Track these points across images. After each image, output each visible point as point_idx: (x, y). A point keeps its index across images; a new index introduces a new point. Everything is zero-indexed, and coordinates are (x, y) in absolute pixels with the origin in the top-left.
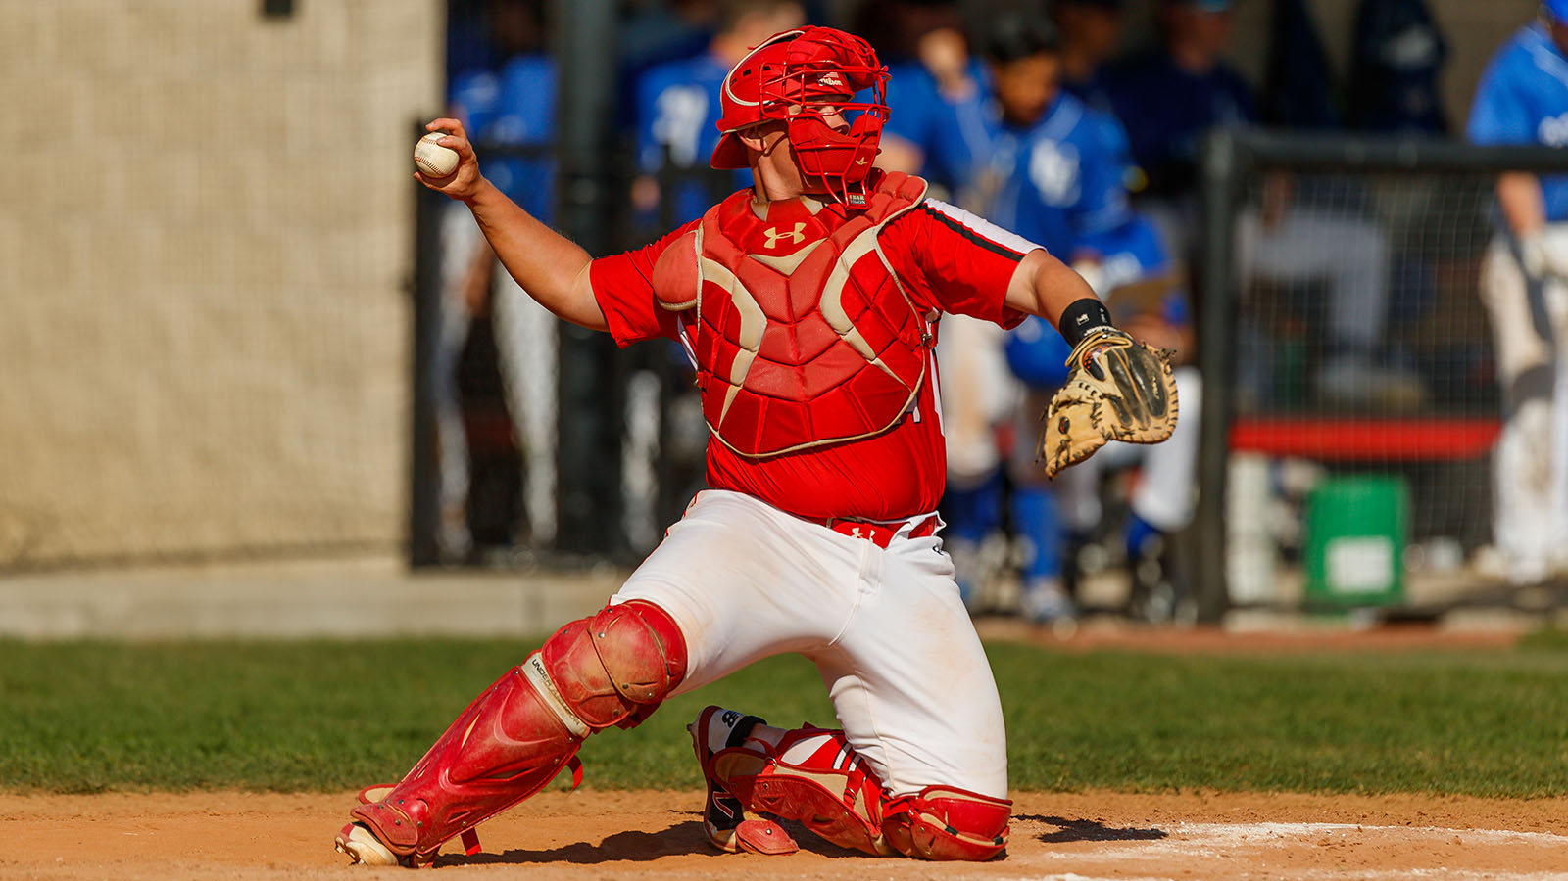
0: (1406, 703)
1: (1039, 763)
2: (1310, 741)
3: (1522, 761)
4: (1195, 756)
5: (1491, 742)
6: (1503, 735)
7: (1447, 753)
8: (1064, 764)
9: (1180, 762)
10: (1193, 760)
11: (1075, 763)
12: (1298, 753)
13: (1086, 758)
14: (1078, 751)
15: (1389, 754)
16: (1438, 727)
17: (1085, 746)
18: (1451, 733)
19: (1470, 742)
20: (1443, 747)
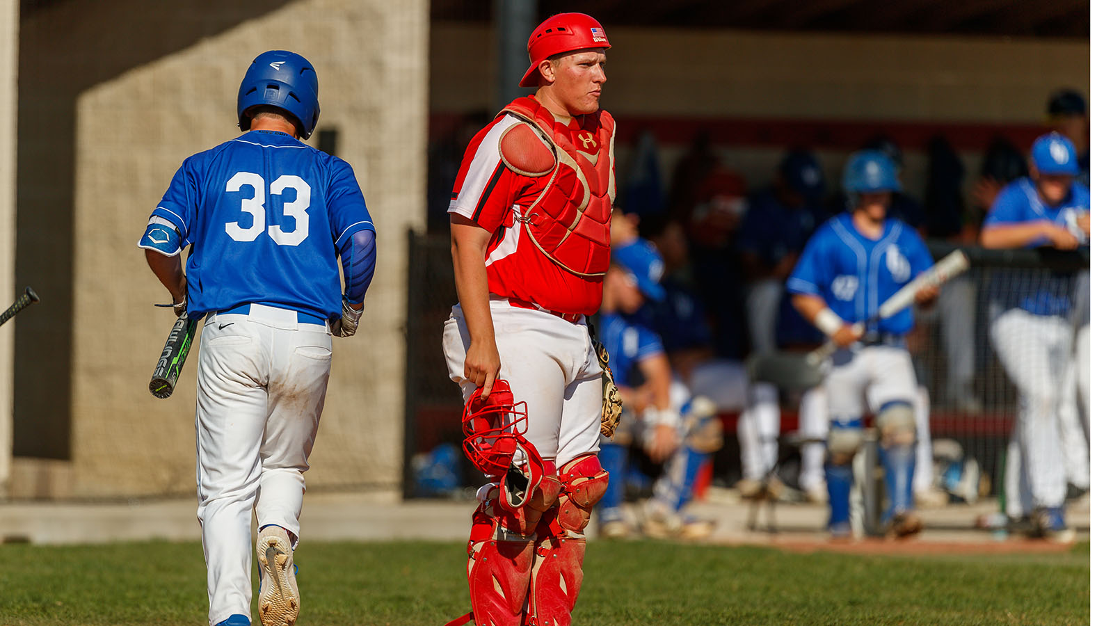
0: (1000, 586)
1: (776, 620)
2: (940, 607)
3: (1069, 621)
4: (871, 616)
5: (1051, 610)
6: (1058, 605)
7: (1024, 616)
8: (791, 620)
9: (862, 620)
10: (870, 619)
11: (799, 621)
12: (934, 614)
13: (805, 617)
14: (801, 613)
15: (988, 616)
16: (1019, 599)
17: (805, 610)
18: (1027, 604)
19: (1038, 609)
20: (1023, 612)
